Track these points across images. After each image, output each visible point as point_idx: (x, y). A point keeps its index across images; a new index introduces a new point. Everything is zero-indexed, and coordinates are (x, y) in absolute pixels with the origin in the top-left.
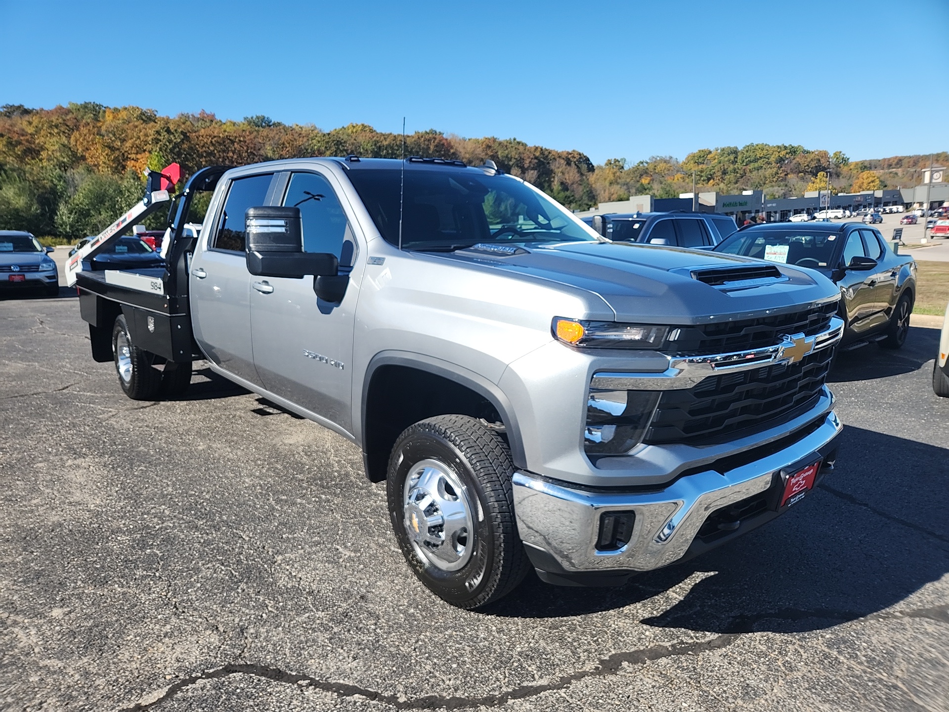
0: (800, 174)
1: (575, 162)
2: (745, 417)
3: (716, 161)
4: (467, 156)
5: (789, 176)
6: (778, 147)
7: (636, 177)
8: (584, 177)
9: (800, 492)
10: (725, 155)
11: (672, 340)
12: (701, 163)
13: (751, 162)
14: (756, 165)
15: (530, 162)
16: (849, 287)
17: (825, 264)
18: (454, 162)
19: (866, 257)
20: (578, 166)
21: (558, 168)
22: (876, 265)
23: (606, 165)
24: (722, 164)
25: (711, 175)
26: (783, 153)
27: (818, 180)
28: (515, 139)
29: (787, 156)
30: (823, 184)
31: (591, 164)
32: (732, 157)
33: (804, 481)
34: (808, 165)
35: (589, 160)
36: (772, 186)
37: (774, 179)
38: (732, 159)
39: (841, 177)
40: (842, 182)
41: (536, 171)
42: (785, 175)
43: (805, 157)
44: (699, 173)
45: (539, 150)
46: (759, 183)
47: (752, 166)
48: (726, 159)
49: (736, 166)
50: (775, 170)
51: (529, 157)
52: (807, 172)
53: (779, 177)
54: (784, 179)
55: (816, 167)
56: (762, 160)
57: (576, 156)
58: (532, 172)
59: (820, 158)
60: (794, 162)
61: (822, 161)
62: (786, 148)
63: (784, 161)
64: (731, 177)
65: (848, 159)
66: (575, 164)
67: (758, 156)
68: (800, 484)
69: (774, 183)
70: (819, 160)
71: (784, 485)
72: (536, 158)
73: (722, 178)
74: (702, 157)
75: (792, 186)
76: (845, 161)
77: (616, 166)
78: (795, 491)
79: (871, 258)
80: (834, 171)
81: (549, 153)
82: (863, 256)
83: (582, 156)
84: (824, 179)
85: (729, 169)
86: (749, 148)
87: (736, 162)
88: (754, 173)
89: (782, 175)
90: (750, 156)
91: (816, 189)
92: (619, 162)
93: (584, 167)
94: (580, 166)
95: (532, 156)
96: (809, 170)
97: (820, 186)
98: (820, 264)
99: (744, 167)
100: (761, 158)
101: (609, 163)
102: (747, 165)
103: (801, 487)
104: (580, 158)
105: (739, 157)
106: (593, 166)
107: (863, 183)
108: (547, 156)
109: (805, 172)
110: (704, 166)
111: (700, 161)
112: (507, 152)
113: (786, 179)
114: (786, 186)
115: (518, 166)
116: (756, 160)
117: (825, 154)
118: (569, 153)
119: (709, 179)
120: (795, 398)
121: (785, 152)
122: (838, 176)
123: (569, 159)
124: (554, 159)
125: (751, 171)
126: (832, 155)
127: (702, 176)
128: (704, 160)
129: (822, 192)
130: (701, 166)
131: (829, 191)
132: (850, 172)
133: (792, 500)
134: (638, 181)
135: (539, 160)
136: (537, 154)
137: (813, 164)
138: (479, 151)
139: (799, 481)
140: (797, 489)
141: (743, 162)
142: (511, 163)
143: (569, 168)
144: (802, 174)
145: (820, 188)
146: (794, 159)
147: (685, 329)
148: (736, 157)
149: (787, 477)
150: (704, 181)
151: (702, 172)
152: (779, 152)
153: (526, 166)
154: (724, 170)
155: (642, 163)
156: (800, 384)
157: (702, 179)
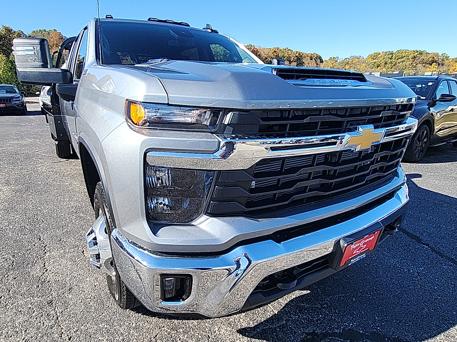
0: (423, 64)
1: (314, 58)
2: (314, 193)
3: (382, 58)
4: (265, 56)
5: (418, 65)
6: (414, 51)
7: (343, 65)
8: (318, 65)
9: (362, 254)
10: (387, 55)
11: (226, 124)
12: (375, 59)
13: (399, 58)
14: (402, 60)
15: (294, 58)
16: (438, 112)
17: (424, 98)
18: (181, 22)
19: (450, 94)
20: (316, 60)
21: (307, 61)
22: (455, 99)
23: (329, 60)
24: (385, 59)
25: (379, 64)
26: (416, 54)
27: (432, 67)
28: (287, 48)
29: (418, 56)
30: (434, 69)
31: (322, 59)
32: (390, 56)
33: (365, 246)
34: (428, 60)
35: (321, 58)
36: (409, 70)
37: (411, 67)
38: (390, 57)
39: (444, 66)
40: (445, 68)
41: (296, 63)
42: (416, 65)
43: (427, 56)
44: (373, 64)
45: (298, 53)
46: (402, 68)
47: (400, 60)
48: (387, 57)
49: (392, 60)
50: (411, 62)
51: (293, 56)
52: (427, 63)
53: (413, 66)
54: (415, 67)
55: (432, 61)
56: (405, 57)
57: (315, 55)
58: (294, 63)
59: (434, 56)
60: (421, 58)
61: (435, 58)
62: (417, 52)
63: (416, 58)
64: (389, 65)
65: (449, 57)
66: (315, 60)
67: (403, 56)
68: (361, 248)
69: (410, 69)
70: (434, 57)
71: (342, 251)
72: (296, 57)
73: (384, 66)
74: (375, 56)
75: (419, 70)
76: (447, 58)
77: (334, 60)
78: (356, 253)
79: (453, 95)
80: (441, 63)
81: (303, 54)
82: (448, 93)
83: (318, 56)
84: (436, 66)
85: (388, 62)
86: (398, 52)
87: (392, 58)
88: (400, 64)
89: (415, 65)
90: (399, 56)
91: (431, 71)
92: (335, 58)
93: (319, 61)
94: (317, 60)
95: (295, 56)
96: (428, 62)
97: (433, 70)
98: (422, 98)
99: (396, 61)
100: (405, 56)
101: (331, 59)
102: (397, 60)
103: (362, 250)
104: (317, 57)
105: (394, 56)
106: (323, 60)
107: (455, 68)
108: (302, 56)
109: (426, 63)
110: (376, 60)
111: (374, 58)
112: (283, 54)
113: (416, 67)
114: (416, 70)
115: (288, 60)
116: (402, 57)
117: (437, 55)
118: (312, 54)
119: (378, 67)
120: (368, 178)
121: (417, 53)
122: (443, 65)
123: (312, 57)
124: (305, 57)
125: (399, 63)
126: (440, 55)
127: (375, 65)
128: (376, 57)
129: (433, 72)
130: (374, 60)
131: (437, 72)
132: (449, 63)
133: (353, 260)
134: (344, 68)
135: (298, 58)
136: (297, 55)
137: (430, 60)
138: (270, 54)
139: (359, 246)
140: (357, 252)
141: (396, 58)
142: (285, 59)
143: (311, 61)
144: (425, 64)
145: (433, 71)
146: (421, 57)
147: (237, 112)
148: (392, 56)
149: (346, 245)
150: (375, 67)
151: (375, 63)
152: (414, 54)
153: (292, 60)
154: (386, 62)
155: (346, 59)
156: (372, 168)
157: (375, 66)
